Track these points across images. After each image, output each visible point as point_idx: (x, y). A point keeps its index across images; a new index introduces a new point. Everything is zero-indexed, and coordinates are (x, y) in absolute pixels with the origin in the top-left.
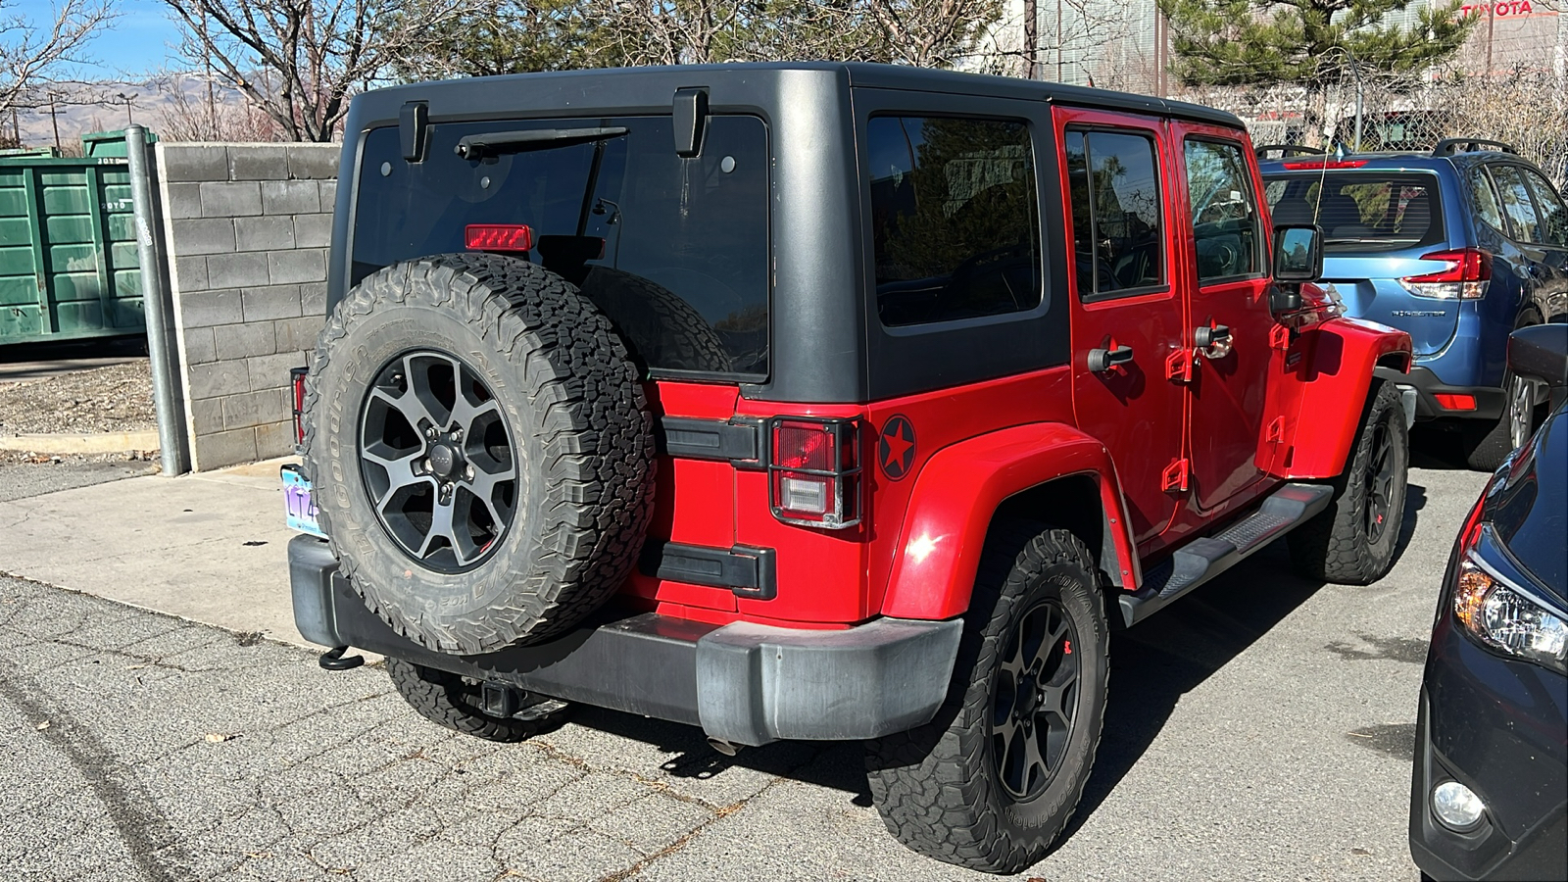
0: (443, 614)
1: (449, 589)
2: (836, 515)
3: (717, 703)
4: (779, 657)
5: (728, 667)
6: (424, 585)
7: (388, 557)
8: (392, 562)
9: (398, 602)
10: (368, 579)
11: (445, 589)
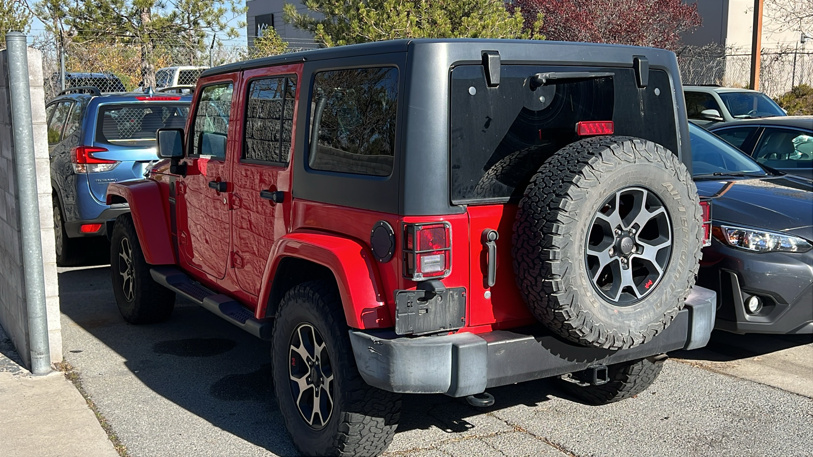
0: (641, 325)
1: (640, 311)
3: (701, 331)
6: (626, 314)
7: (604, 306)
8: (607, 308)
9: (615, 328)
10: (599, 321)
11: (637, 312)
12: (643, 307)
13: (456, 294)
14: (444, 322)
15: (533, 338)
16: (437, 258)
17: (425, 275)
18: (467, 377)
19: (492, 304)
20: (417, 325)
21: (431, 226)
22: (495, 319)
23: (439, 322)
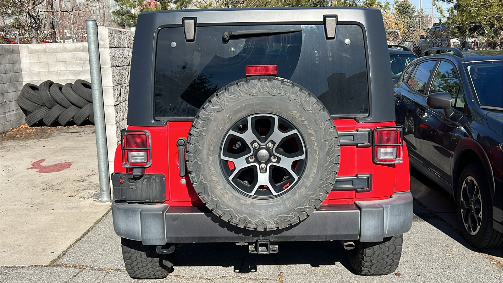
0: (271, 215)
1: (272, 205)
2: (401, 159)
3: (371, 229)
4: (389, 209)
5: (376, 215)
6: (258, 205)
7: (237, 197)
8: (240, 199)
9: (245, 214)
10: (229, 207)
11: (269, 205)
12: (276, 202)
13: (158, 179)
14: (149, 196)
15: (204, 214)
16: (141, 153)
17: (131, 164)
18: (147, 233)
19: (187, 188)
20: (128, 195)
21: (137, 133)
22: (190, 198)
23: (145, 195)
